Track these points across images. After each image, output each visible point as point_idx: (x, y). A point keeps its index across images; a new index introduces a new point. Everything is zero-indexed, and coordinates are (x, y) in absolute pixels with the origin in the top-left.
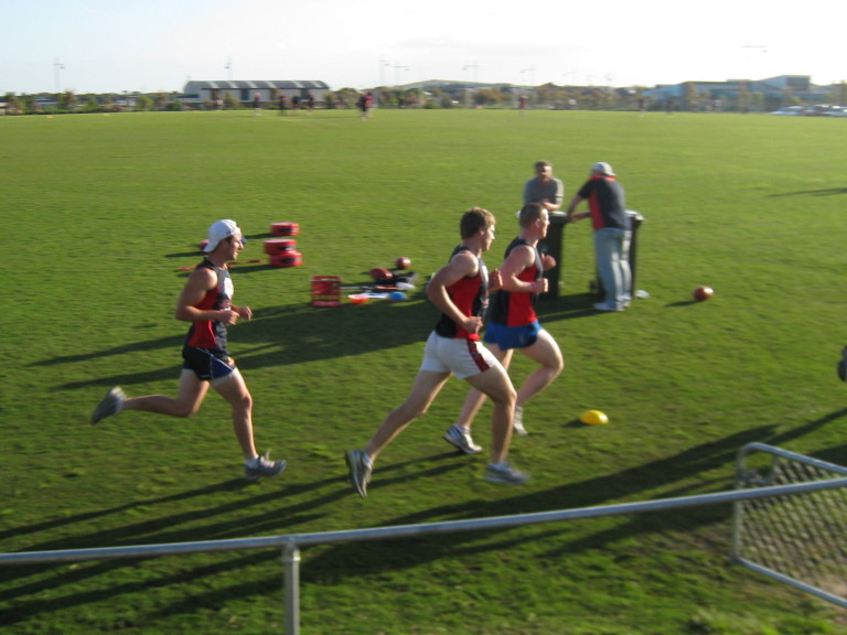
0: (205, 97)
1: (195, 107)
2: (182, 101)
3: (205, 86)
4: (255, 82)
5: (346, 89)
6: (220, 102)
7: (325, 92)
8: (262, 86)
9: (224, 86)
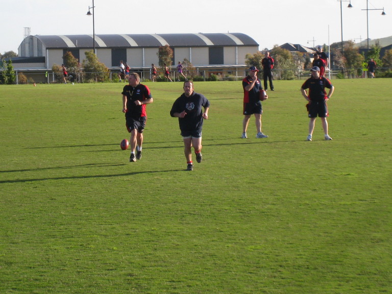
0: (54, 60)
1: (39, 77)
2: (16, 67)
3: (54, 44)
4: (135, 38)
5: (287, 46)
6: (79, 69)
7: (251, 53)
8: (146, 42)
9: (86, 44)
